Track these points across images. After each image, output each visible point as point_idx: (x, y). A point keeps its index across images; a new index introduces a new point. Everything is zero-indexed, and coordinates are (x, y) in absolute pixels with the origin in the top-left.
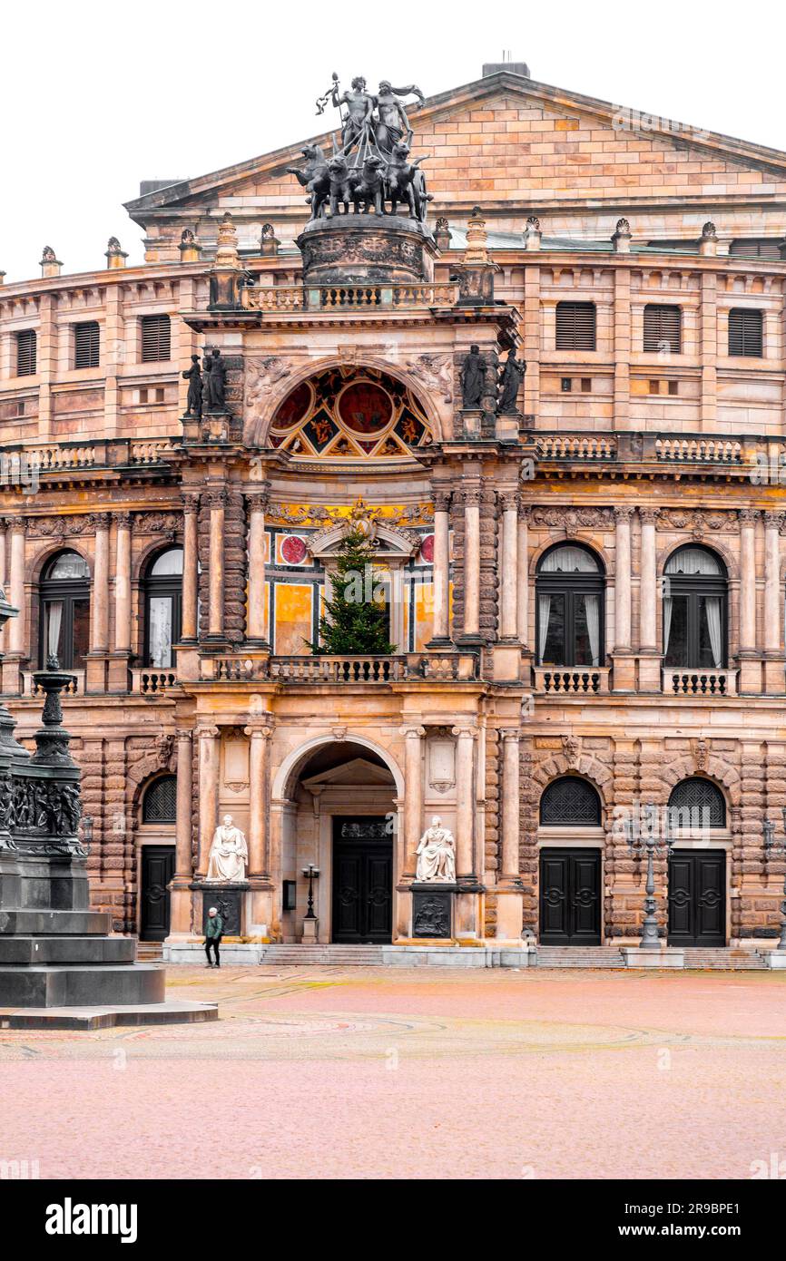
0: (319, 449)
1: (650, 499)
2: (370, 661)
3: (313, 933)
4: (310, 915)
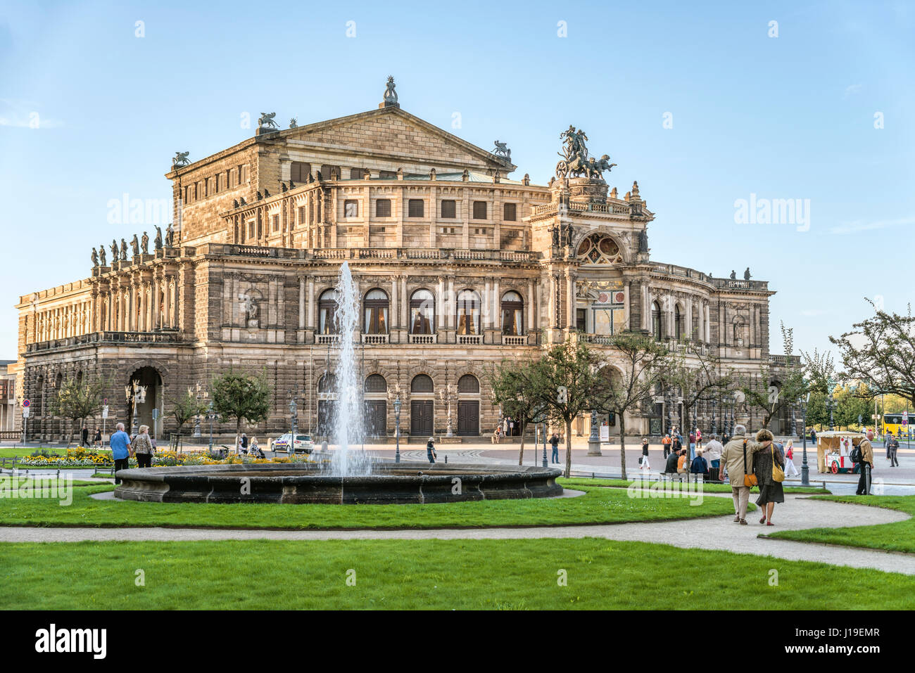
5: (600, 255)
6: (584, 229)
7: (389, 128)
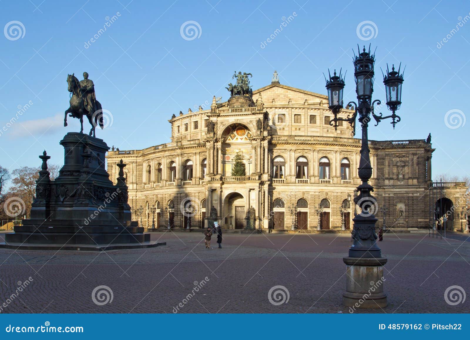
0: (233, 139)
1: (294, 147)
2: (240, 177)
3: (231, 227)
4: (231, 224)
5: (236, 136)
6: (226, 122)
7: (275, 93)
